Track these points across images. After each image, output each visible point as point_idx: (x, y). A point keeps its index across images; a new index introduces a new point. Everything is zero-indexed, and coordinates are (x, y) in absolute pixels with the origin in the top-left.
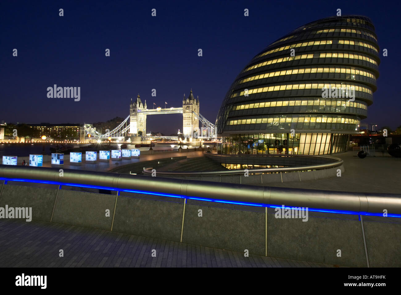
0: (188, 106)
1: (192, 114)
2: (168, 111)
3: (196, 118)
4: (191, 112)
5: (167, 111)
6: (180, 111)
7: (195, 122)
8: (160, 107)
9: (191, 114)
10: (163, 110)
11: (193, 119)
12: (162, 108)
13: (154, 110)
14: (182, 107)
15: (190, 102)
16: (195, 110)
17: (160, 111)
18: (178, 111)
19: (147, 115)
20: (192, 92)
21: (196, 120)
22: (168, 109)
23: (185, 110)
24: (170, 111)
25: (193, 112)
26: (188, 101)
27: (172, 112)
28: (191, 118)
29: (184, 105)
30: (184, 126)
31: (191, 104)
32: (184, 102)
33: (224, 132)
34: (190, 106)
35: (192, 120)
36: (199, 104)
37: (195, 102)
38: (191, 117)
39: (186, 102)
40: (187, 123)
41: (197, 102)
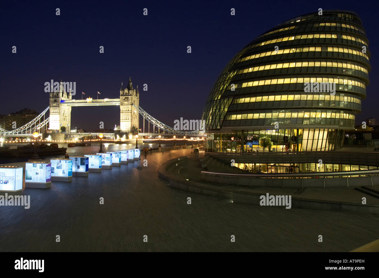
0: (127, 97)
1: (132, 106)
2: (102, 102)
3: (136, 112)
4: (130, 104)
5: (100, 102)
6: (115, 103)
7: (134, 116)
8: (91, 98)
9: (130, 106)
10: (94, 100)
11: (133, 113)
12: (93, 99)
13: (83, 100)
14: (120, 98)
15: (129, 92)
16: (134, 102)
17: (90, 102)
18: (114, 103)
19: (72, 107)
20: (130, 80)
21: (135, 114)
22: (102, 100)
23: (123, 102)
24: (103, 102)
25: (132, 104)
26: (126, 91)
27: (107, 104)
28: (130, 112)
29: (122, 95)
30: (121, 120)
31: (131, 95)
32: (121, 92)
33: (222, 128)
34: (129, 97)
35: (131, 114)
36: (138, 95)
37: (135, 93)
38: (130, 110)
39: (124, 92)
40: (125, 117)
41: (136, 93)
